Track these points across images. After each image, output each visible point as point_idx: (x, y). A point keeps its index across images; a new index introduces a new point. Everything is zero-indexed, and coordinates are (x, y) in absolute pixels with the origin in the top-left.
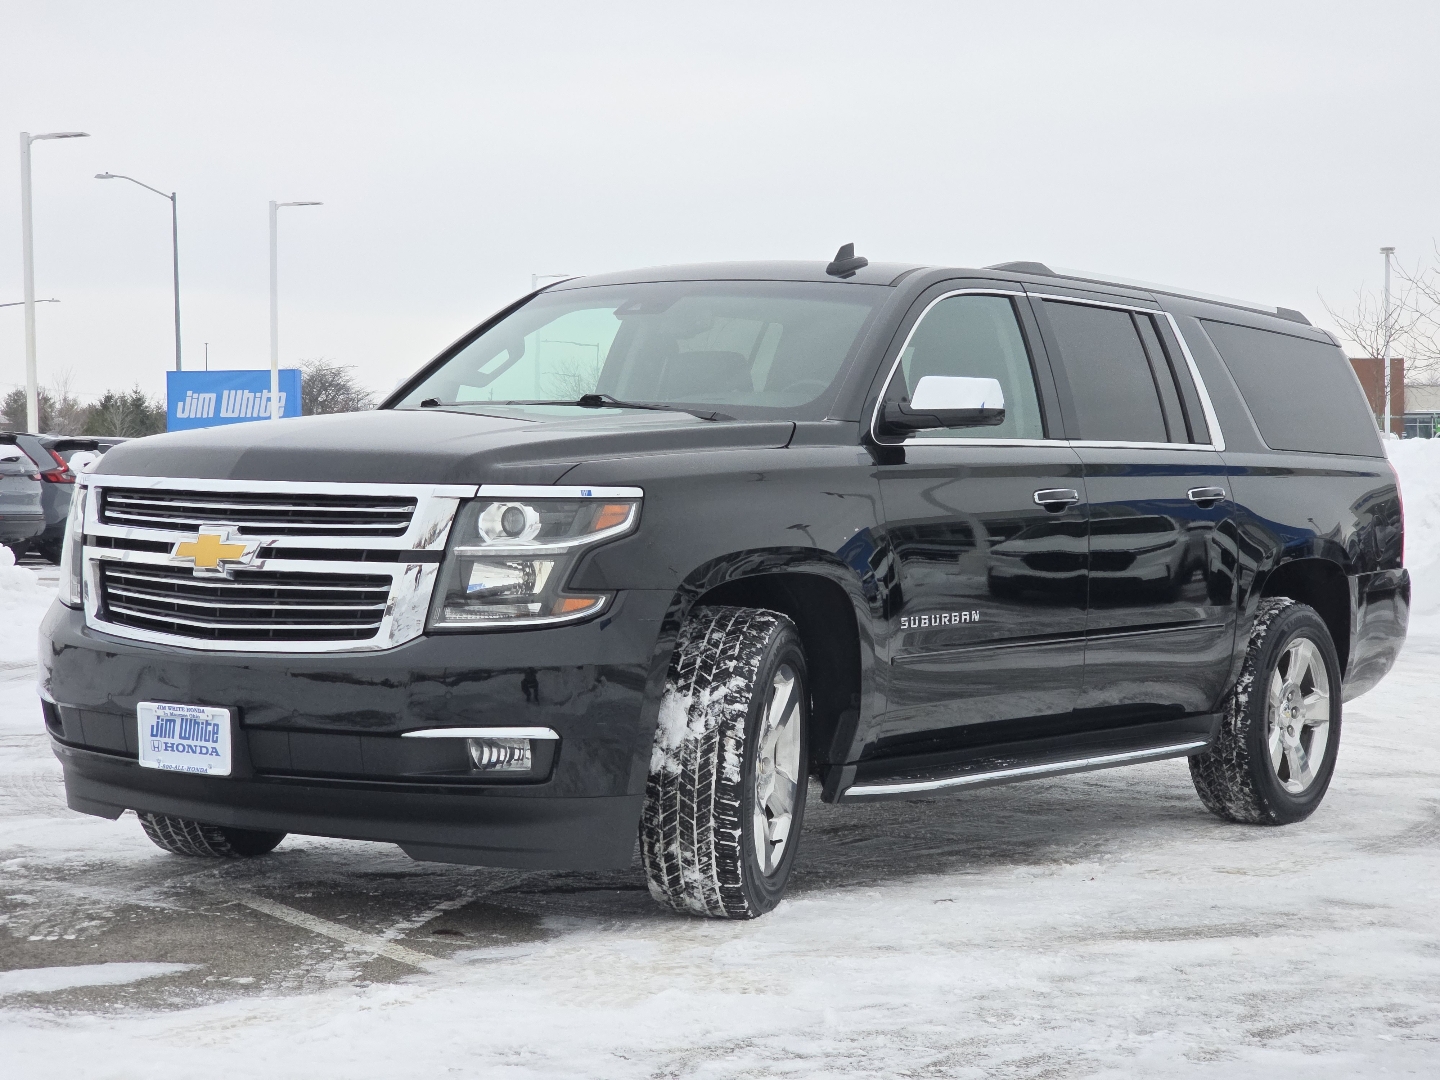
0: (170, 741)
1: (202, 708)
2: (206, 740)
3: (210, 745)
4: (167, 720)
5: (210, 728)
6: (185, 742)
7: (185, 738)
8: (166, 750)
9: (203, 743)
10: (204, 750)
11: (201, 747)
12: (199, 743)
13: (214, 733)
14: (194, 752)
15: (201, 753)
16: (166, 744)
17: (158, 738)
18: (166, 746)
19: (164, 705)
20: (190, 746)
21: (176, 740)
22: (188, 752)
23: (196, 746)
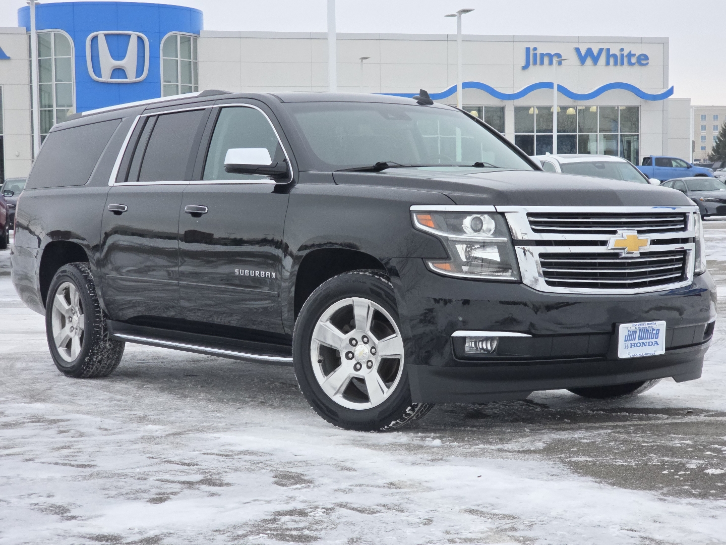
0: (633, 342)
1: (654, 322)
2: (651, 338)
3: (653, 340)
4: (633, 332)
5: (654, 332)
6: (641, 341)
7: (641, 339)
8: (631, 347)
9: (651, 340)
10: (651, 344)
11: (649, 342)
12: (648, 341)
13: (656, 334)
14: (645, 345)
15: (649, 345)
16: (631, 344)
17: (628, 342)
18: (631, 345)
19: (635, 324)
20: (643, 343)
21: (637, 341)
22: (642, 346)
23: (646, 342)
